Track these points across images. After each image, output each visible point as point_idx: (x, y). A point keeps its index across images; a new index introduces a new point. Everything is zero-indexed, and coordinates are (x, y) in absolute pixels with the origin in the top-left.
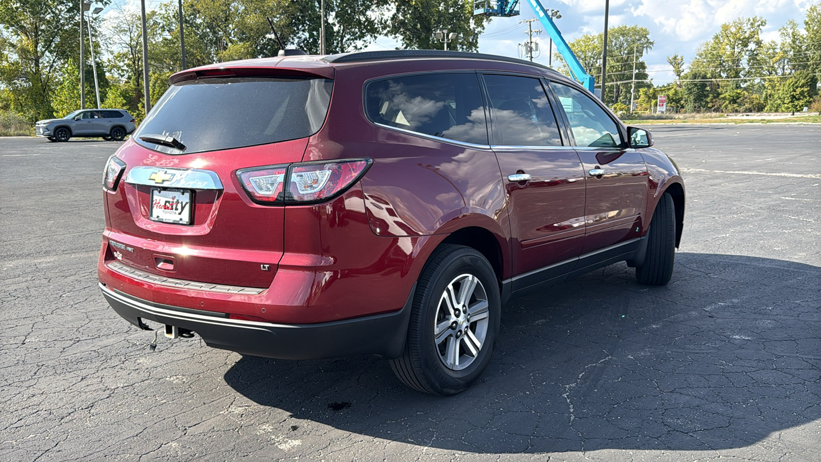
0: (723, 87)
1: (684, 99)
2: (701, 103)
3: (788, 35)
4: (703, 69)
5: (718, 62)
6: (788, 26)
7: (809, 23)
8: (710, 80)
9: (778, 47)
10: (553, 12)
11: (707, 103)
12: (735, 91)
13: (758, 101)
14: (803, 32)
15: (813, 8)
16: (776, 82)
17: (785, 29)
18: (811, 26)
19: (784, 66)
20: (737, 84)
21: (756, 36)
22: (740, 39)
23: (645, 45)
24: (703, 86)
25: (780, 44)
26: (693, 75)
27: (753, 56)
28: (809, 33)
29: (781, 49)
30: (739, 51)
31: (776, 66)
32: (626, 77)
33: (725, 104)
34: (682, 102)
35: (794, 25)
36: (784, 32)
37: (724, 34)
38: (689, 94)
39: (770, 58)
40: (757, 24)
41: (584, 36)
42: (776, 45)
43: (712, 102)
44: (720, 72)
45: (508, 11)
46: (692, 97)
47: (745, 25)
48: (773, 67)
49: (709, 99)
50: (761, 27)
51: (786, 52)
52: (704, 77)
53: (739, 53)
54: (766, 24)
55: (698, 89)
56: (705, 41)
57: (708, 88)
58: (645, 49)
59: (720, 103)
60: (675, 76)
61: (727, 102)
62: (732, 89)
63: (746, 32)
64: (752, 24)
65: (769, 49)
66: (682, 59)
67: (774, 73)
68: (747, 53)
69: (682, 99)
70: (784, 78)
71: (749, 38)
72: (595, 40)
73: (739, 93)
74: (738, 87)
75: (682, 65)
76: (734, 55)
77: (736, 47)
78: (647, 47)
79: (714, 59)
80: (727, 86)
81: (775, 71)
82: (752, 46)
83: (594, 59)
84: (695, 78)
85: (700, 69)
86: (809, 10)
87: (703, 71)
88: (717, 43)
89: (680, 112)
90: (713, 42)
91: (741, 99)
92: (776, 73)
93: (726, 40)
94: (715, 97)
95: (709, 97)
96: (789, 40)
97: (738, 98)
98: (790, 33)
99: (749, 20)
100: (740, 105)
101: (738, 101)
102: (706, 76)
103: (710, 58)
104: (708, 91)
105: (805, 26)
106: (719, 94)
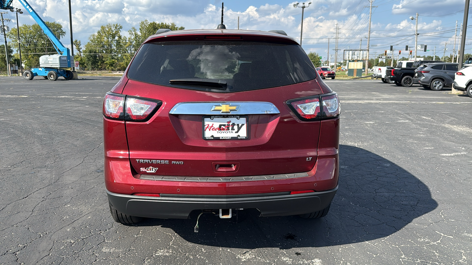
0: (105, 58)
1: (86, 63)
2: (95, 66)
3: (133, 34)
4: (94, 48)
5: (101, 45)
6: (133, 30)
7: (142, 29)
8: (98, 54)
9: (128, 39)
10: (17, 9)
11: (98, 65)
12: (112, 60)
13: (123, 66)
14: (139, 33)
15: (142, 22)
16: (128, 57)
17: (131, 31)
18: (142, 31)
19: (131, 49)
20: (112, 57)
21: (118, 33)
22: (111, 34)
23: (61, 34)
24: (95, 57)
25: (128, 38)
26: (89, 51)
27: (118, 43)
28: (142, 34)
29: (129, 41)
30: (111, 40)
31: (127, 49)
32: (52, 50)
33: (107, 67)
34: (85, 65)
35: (135, 30)
36: (131, 32)
37: (103, 31)
38: (89, 60)
39: (124, 45)
40: (118, 28)
41: (24, 25)
42: (127, 39)
43: (101, 65)
44: (103, 50)
45: (6, 6)
46: (90, 63)
47: (112, 27)
48: (126, 49)
49: (99, 63)
50: (120, 29)
51: (131, 42)
52: (95, 52)
53: (111, 41)
54: (122, 28)
55: (93, 58)
56: (92, 34)
57: (98, 58)
58: (61, 35)
59: (105, 66)
60: (77, 51)
61: (108, 66)
62: (110, 59)
63: (113, 31)
64: (115, 27)
65: (123, 40)
66: (80, 42)
67: (127, 52)
68: (115, 41)
69: (85, 63)
70: (132, 55)
71: (115, 34)
72: (31, 28)
73: (114, 61)
74: (113, 58)
75: (80, 45)
76: (109, 42)
77: (109, 38)
78: (62, 34)
79: (99, 44)
80: (107, 57)
81: (127, 51)
82: (117, 38)
83: (31, 38)
84: (91, 53)
85: (92, 48)
86: (141, 23)
87: (94, 49)
88: (99, 35)
89: (85, 70)
90: (97, 34)
91: (115, 64)
92: (128, 52)
93: (104, 34)
94: (102, 63)
95: (99, 62)
96: (133, 37)
97: (114, 64)
98: (134, 34)
99: (114, 25)
100: (115, 67)
101: (113, 65)
102: (96, 52)
103: (97, 43)
104: (98, 59)
105: (140, 31)
106: (104, 61)
